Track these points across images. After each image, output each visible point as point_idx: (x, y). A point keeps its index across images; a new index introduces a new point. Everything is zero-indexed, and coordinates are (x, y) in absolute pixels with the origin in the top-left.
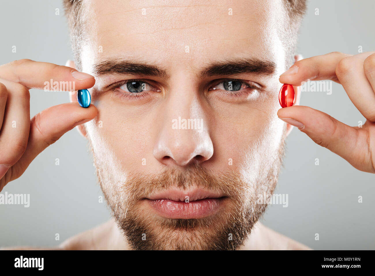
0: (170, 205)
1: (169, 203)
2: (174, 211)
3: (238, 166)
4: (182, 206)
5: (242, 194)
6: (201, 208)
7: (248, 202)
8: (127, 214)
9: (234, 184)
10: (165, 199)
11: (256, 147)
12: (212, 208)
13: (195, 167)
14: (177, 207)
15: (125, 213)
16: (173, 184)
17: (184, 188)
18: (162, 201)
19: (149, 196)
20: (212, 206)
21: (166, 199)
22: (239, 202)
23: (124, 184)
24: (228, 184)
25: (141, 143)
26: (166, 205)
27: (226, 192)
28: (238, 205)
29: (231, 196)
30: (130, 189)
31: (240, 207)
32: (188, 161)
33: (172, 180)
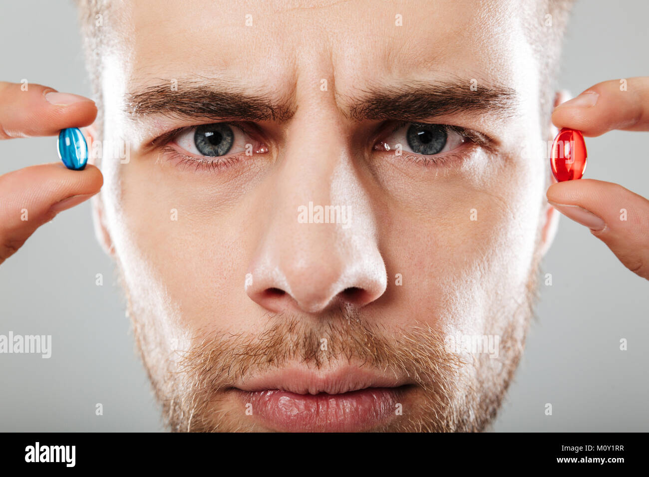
0: (287, 403)
1: (284, 399)
2: (295, 416)
3: (439, 316)
4: (314, 406)
5: (448, 378)
6: (357, 409)
7: (462, 397)
8: (191, 422)
9: (429, 357)
10: (274, 389)
11: (478, 274)
12: (380, 411)
13: (344, 317)
14: (302, 407)
15: (188, 419)
16: (292, 354)
17: (319, 364)
18: (269, 394)
19: (240, 383)
20: (382, 405)
21: (277, 390)
22: (442, 397)
23: (186, 356)
24: (418, 355)
25: (222, 263)
26: (277, 403)
27: (413, 374)
28: (439, 404)
29: (424, 383)
30: (198, 367)
31: (444, 408)
32: (326, 303)
33: (291, 345)
